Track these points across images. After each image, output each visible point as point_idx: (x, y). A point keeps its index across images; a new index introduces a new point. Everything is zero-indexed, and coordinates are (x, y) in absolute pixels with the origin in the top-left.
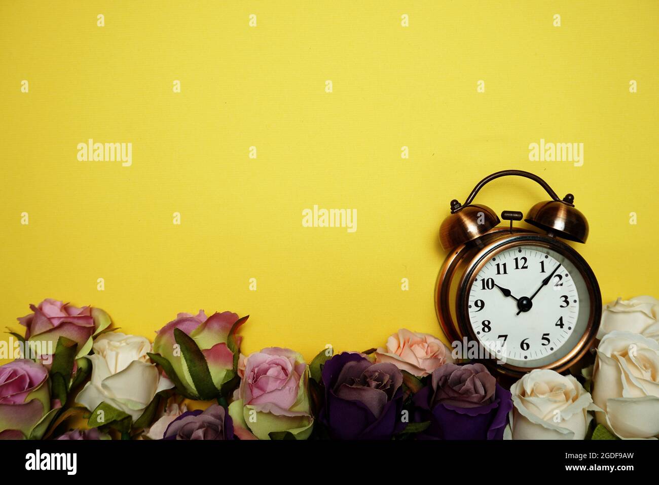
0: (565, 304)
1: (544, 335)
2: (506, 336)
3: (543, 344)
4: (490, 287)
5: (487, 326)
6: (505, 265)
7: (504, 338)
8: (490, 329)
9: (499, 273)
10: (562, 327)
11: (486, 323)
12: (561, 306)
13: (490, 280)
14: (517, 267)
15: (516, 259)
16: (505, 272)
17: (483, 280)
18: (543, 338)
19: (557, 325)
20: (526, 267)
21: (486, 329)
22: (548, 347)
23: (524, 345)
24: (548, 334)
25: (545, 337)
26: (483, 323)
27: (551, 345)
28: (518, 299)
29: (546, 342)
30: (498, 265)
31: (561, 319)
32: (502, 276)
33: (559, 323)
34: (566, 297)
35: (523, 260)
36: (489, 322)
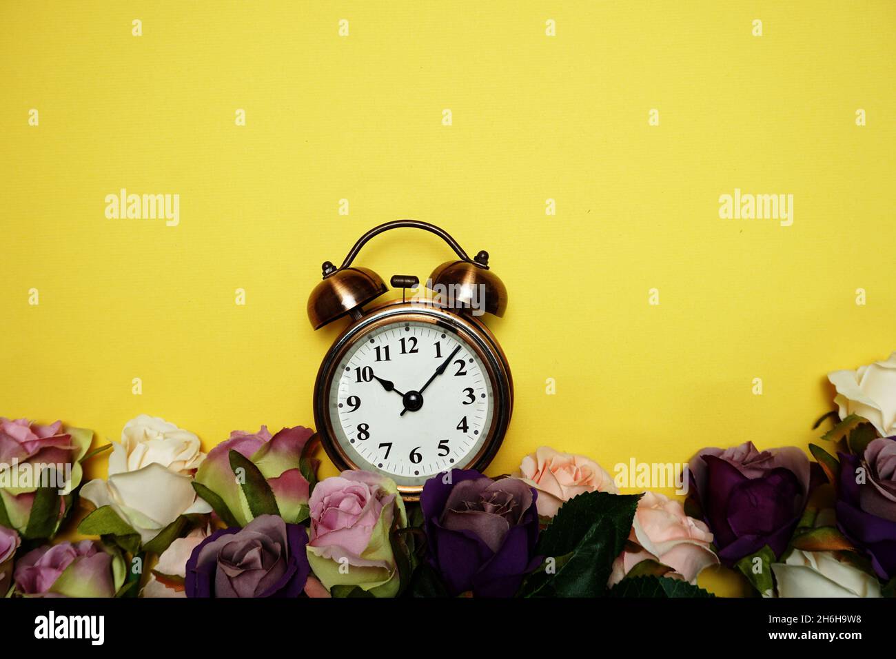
0: (469, 400)
1: (442, 442)
2: (390, 445)
3: (440, 455)
4: (368, 378)
5: (363, 431)
6: (387, 348)
7: (388, 447)
8: (367, 435)
9: (379, 359)
10: (465, 431)
11: (363, 427)
12: (465, 403)
13: (367, 370)
14: (404, 352)
15: (403, 340)
16: (388, 358)
17: (358, 369)
18: (440, 447)
19: (458, 428)
20: (416, 351)
21: (363, 436)
22: (448, 458)
23: (415, 456)
24: (447, 441)
25: (443, 445)
26: (359, 427)
27: (451, 456)
28: (404, 394)
29: (444, 451)
30: (378, 349)
31: (464, 420)
32: (383, 363)
33: (462, 425)
34: (471, 390)
35: (412, 342)
36: (367, 427)
